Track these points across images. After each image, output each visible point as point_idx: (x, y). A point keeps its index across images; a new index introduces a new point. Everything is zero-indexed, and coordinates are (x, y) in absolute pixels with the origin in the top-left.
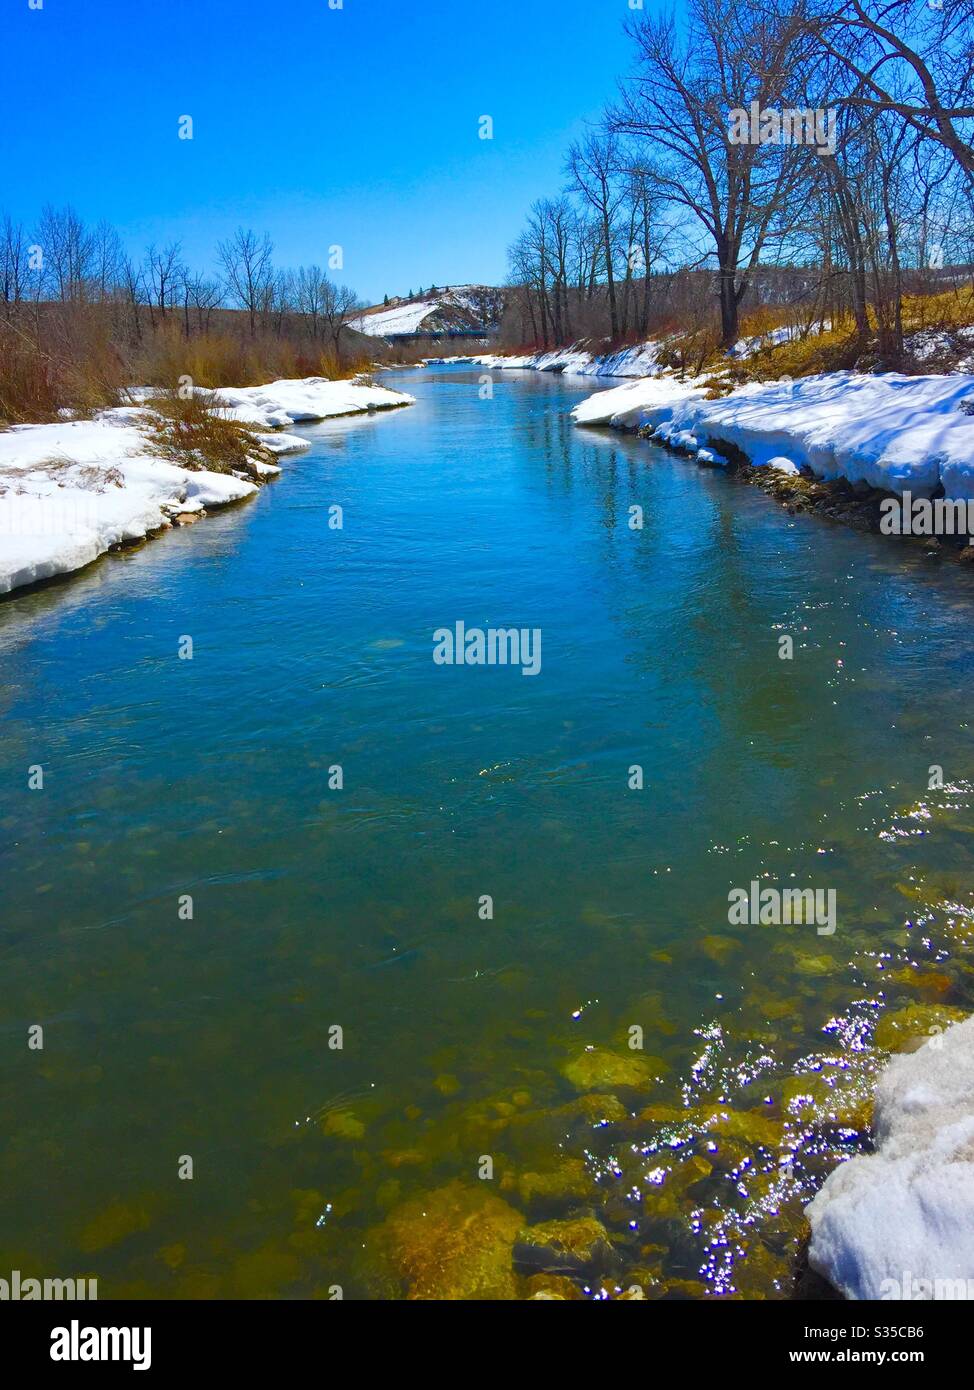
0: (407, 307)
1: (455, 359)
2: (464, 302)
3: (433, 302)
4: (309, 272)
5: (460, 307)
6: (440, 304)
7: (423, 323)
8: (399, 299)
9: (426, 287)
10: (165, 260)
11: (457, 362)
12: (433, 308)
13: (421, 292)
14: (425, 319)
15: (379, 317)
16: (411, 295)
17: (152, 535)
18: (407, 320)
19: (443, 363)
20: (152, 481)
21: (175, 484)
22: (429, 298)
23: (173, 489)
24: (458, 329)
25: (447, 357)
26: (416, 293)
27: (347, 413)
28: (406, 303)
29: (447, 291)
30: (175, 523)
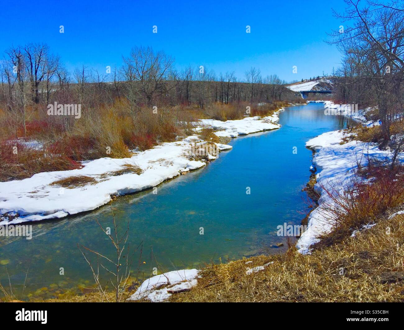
0: (309, 82)
1: (320, 101)
2: (328, 81)
3: (318, 81)
4: (273, 76)
5: (327, 83)
6: (320, 82)
7: (313, 88)
8: (307, 80)
9: (316, 77)
10: (230, 76)
11: (320, 102)
12: (317, 83)
13: (314, 78)
14: (314, 86)
15: (299, 85)
16: (311, 79)
17: (174, 178)
18: (308, 87)
19: (315, 102)
20: (179, 164)
21: (184, 165)
22: (316, 80)
23: (183, 166)
24: (325, 90)
25: (317, 100)
26: (312, 78)
27: (256, 132)
28: (309, 81)
29: (323, 78)
30: (181, 174)
